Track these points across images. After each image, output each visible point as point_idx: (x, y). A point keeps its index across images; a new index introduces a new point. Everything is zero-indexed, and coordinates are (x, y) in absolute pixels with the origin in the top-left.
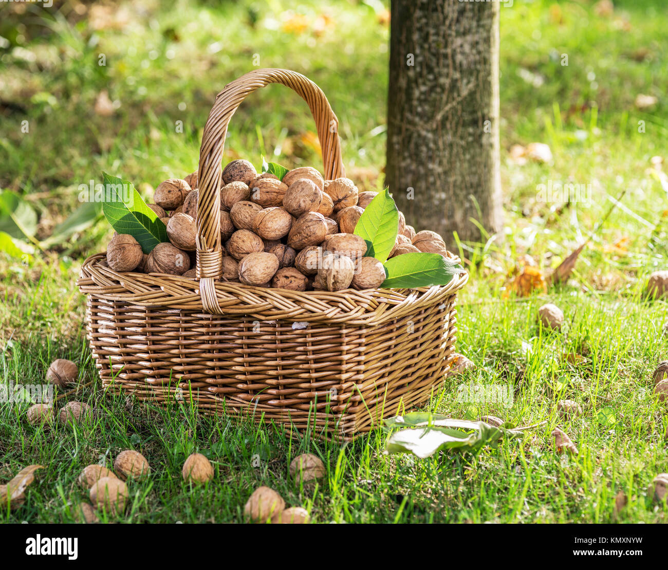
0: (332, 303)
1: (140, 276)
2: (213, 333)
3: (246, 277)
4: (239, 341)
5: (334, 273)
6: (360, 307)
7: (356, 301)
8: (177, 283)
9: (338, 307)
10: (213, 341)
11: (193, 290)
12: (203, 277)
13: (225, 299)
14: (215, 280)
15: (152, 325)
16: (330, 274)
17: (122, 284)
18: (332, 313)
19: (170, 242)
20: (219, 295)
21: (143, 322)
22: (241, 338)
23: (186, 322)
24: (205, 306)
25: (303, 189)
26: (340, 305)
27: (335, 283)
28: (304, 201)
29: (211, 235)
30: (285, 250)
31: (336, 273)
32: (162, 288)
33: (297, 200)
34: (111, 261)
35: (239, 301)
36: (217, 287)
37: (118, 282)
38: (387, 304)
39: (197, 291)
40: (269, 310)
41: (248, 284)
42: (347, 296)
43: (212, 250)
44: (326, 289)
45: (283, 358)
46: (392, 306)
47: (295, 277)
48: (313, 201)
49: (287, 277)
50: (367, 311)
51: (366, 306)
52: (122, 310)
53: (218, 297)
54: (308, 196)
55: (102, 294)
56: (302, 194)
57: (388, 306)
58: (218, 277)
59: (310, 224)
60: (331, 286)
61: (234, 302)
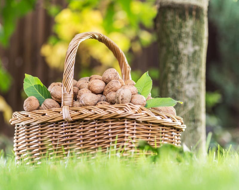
0: (121, 108)
1: (37, 111)
2: (68, 132)
3: (83, 102)
4: (79, 135)
5: (122, 94)
6: (133, 111)
7: (132, 108)
8: (52, 110)
9: (123, 110)
10: (67, 136)
11: (59, 112)
12: (64, 105)
13: (73, 113)
14: (69, 107)
15: (41, 134)
16: (120, 95)
17: (29, 116)
18: (120, 112)
19: (51, 98)
21: (37, 133)
22: (80, 132)
23: (56, 129)
24: (64, 118)
26: (124, 109)
27: (122, 99)
28: (111, 76)
29: (69, 86)
30: (102, 96)
31: (123, 95)
32: (46, 114)
33: (108, 75)
34: (25, 106)
35: (80, 113)
36: (70, 109)
37: (28, 116)
39: (61, 113)
40: (92, 115)
41: (84, 105)
42: (128, 106)
43: (69, 93)
44: (119, 103)
45: (98, 139)
48: (115, 76)
50: (136, 113)
51: (136, 111)
52: (29, 130)
53: (70, 113)
54: (113, 74)
55: (19, 123)
56: (110, 72)
57: (147, 115)
58: (71, 106)
59: (113, 83)
60: (120, 101)
61: (77, 114)
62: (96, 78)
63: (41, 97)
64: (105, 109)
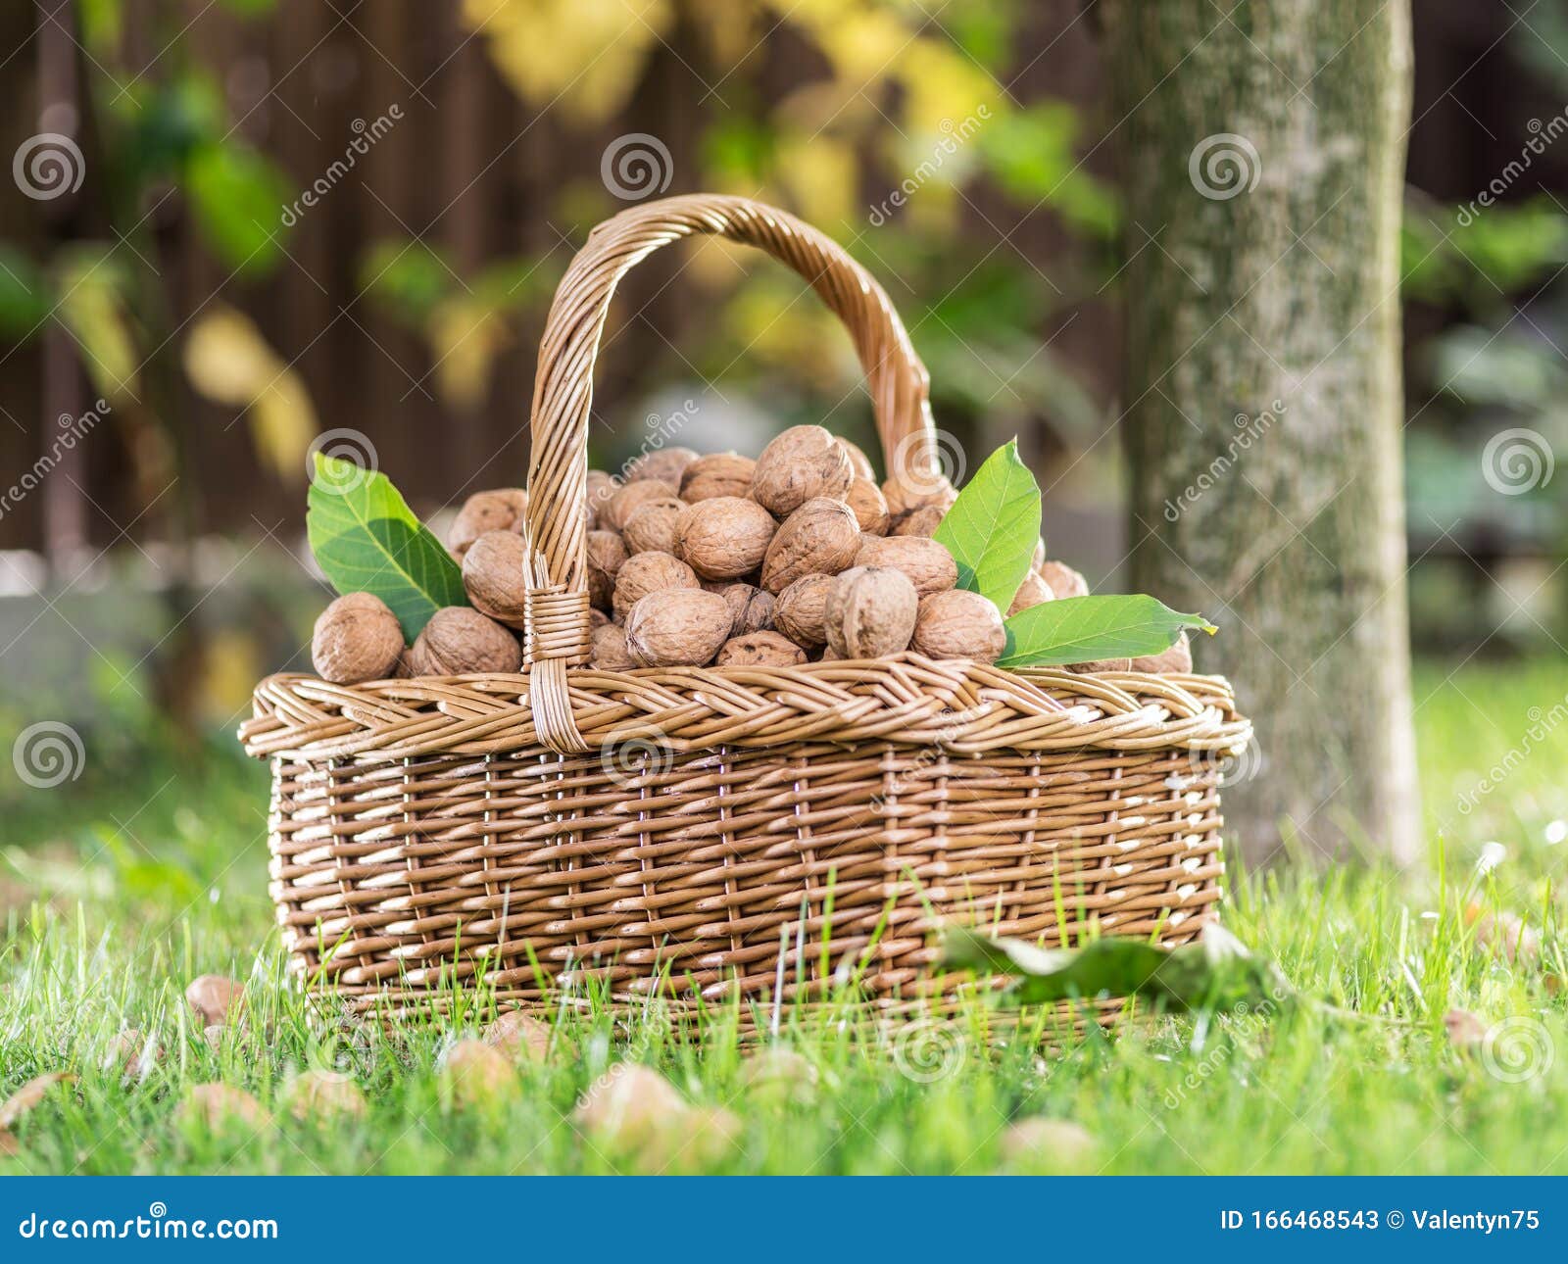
0: (858, 687)
1: (388, 687)
2: (567, 813)
3: (642, 642)
4: (628, 827)
5: (860, 604)
6: (929, 698)
7: (923, 684)
8: (475, 686)
9: (874, 696)
10: (565, 835)
11: (514, 700)
12: (538, 659)
13: (590, 708)
14: (568, 667)
15: (420, 814)
16: (850, 609)
17: (347, 713)
18: (853, 709)
19: (469, 604)
20: (577, 702)
21: (396, 808)
22: (633, 815)
23: (501, 793)
24: (541, 732)
25: (800, 442)
26: (879, 690)
27: (864, 633)
28: (803, 472)
29: (561, 549)
30: (753, 595)
31: (865, 606)
32: (442, 706)
33: (785, 470)
34: (321, 654)
35: (627, 709)
36: (572, 681)
37: (337, 711)
38: (1007, 706)
39: (523, 700)
40: (698, 722)
41: (650, 664)
42: (897, 668)
43: (562, 586)
44: (844, 654)
45: (738, 857)
46: (1021, 715)
47: (772, 647)
48: (827, 474)
49: (750, 648)
50: (949, 709)
51: (948, 696)
52: (348, 787)
53: (574, 707)
54: (814, 459)
55: (296, 748)
56: (799, 454)
57: (1010, 713)
58: (577, 659)
59: (813, 519)
60: (854, 643)
61: (614, 714)
62: (722, 474)
63: (411, 593)
64: (768, 691)
